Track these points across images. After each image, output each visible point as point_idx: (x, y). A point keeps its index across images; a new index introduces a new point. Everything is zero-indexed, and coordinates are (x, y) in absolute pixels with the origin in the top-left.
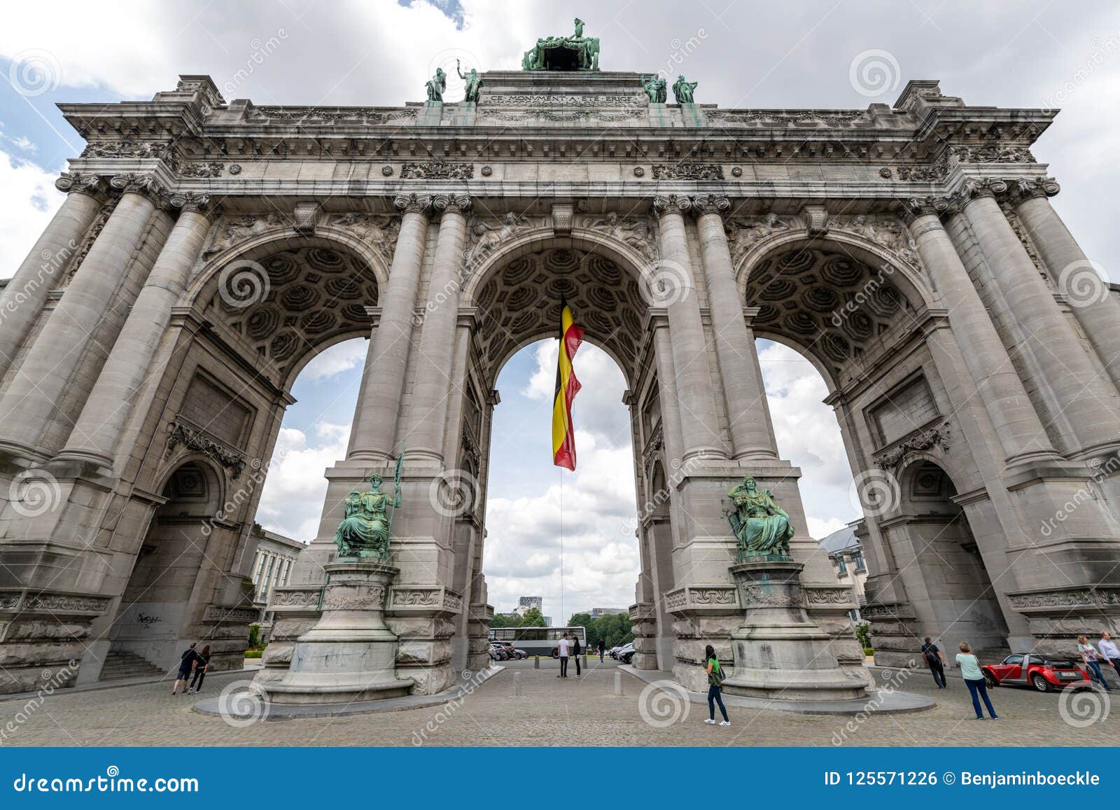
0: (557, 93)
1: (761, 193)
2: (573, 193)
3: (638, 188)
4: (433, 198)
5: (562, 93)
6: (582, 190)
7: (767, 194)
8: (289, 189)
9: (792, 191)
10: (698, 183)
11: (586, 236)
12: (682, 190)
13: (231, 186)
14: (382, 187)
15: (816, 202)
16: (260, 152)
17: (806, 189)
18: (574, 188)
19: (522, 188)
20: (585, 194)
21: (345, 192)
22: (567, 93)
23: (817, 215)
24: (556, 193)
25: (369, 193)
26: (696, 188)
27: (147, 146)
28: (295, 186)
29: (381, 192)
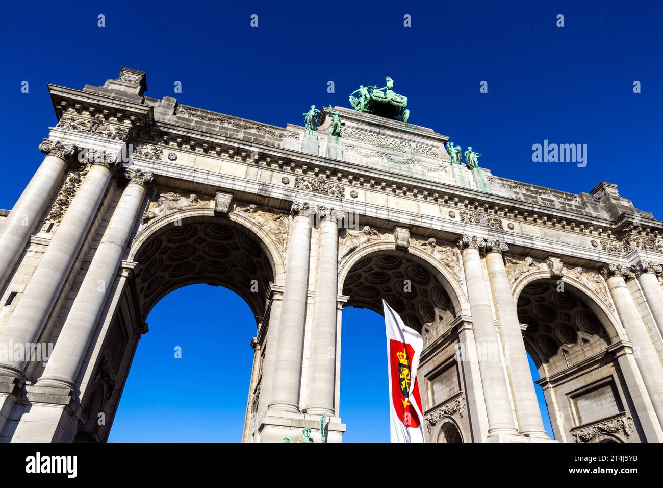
0: (384, 135)
1: (526, 244)
2: (411, 221)
3: (452, 226)
5: (387, 135)
6: (417, 221)
8: (214, 181)
9: (543, 246)
10: (489, 230)
11: (416, 252)
13: (170, 169)
14: (283, 192)
15: (556, 255)
16: (193, 148)
17: (551, 246)
18: (412, 218)
19: (378, 212)
20: (419, 224)
21: (255, 192)
23: (557, 263)
24: (400, 219)
25: (273, 195)
26: (487, 233)
27: (112, 128)
28: (219, 179)
29: (282, 196)
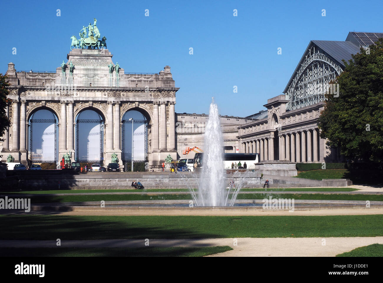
4: (67, 101)
7: (128, 100)
12: (112, 99)
22: (91, 59)
